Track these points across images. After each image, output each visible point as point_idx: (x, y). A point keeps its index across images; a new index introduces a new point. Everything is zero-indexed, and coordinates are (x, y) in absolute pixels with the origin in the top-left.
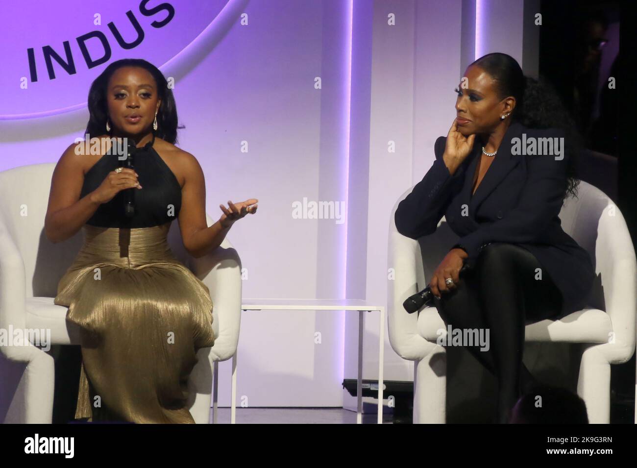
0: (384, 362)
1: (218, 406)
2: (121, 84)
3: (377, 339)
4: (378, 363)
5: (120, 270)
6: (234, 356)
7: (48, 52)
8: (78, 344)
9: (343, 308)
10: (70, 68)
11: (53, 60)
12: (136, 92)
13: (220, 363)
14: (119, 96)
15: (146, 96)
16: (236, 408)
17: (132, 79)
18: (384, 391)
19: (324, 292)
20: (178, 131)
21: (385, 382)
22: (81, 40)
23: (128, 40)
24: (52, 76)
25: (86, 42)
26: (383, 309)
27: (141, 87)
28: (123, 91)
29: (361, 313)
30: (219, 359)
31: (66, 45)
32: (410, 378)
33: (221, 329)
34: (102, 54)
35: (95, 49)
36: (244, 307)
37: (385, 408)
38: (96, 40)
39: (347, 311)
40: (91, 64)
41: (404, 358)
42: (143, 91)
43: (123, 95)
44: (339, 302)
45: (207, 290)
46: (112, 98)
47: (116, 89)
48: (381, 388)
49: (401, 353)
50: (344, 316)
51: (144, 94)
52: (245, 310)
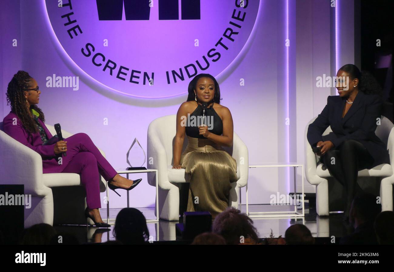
0: (304, 186)
1: (242, 204)
2: (203, 84)
3: (301, 177)
4: (302, 187)
5: (202, 153)
6: (246, 185)
7: (174, 72)
8: (189, 182)
9: (289, 166)
10: (182, 78)
11: (176, 75)
12: (208, 87)
13: (241, 188)
14: (202, 89)
15: (211, 89)
16: (248, 205)
17: (206, 81)
18: (304, 197)
19: (281, 160)
20: (220, 100)
21: (305, 194)
22: (186, 68)
23: (203, 67)
24: (175, 81)
25: (188, 68)
26: (303, 166)
27: (210, 85)
28: (203, 87)
29: (295, 167)
30: (241, 186)
31: (180, 69)
32: (315, 192)
33: (241, 175)
34: (194, 72)
35: (191, 71)
36: (249, 167)
37: (305, 203)
38: (192, 67)
39: (290, 167)
40: (190, 77)
41: (312, 184)
42: (210, 87)
43: (203, 88)
44: (286, 164)
45: (235, 161)
46: (198, 89)
47: (200, 86)
48: (303, 196)
49: (310, 182)
50: (289, 168)
51: (211, 88)
52: (250, 168)
